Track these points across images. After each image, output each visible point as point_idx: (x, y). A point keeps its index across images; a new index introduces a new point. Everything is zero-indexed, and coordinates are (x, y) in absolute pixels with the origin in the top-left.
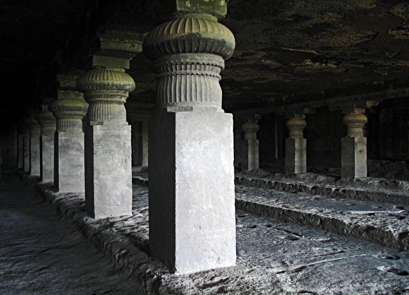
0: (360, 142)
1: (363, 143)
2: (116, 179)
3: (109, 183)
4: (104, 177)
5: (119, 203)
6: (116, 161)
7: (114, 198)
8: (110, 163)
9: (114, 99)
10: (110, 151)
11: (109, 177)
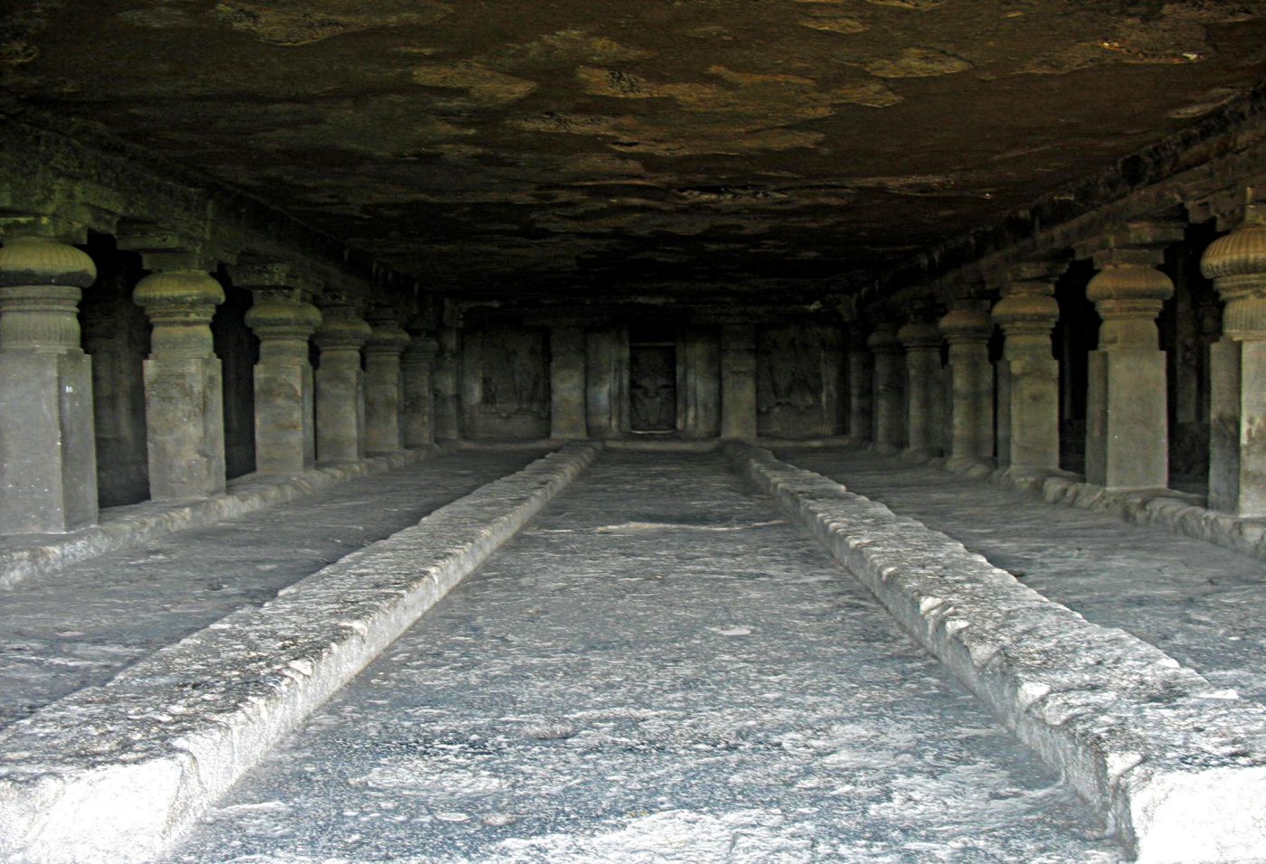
0: (1037, 373)
1: (1043, 376)
2: (180, 442)
3: (171, 448)
4: (162, 439)
5: (185, 479)
6: (180, 415)
7: (178, 471)
8: (169, 417)
9: (172, 319)
10: (170, 399)
11: (168, 438)
